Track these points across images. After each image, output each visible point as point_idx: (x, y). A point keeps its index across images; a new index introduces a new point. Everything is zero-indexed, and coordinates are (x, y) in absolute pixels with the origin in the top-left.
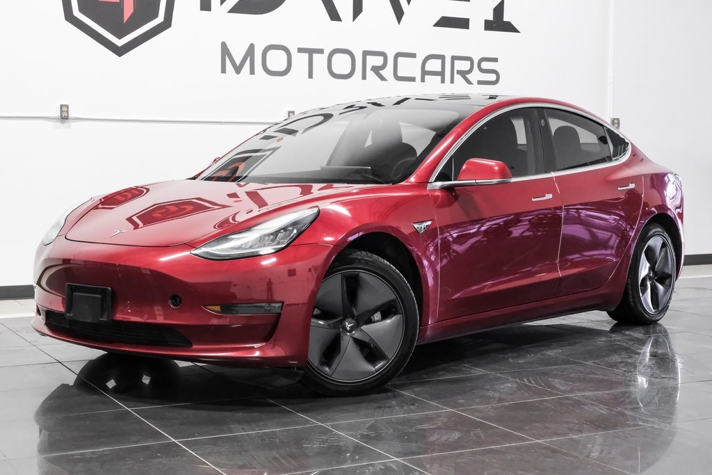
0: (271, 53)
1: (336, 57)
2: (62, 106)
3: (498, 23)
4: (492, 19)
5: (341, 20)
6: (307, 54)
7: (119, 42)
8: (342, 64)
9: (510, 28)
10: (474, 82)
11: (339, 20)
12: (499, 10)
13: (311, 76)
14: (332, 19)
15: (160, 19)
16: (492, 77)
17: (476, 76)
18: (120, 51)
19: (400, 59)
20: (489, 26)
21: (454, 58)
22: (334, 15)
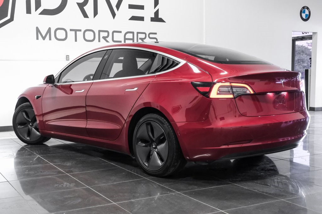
0: (58, 32)
1: (87, 33)
3: (156, 18)
4: (154, 17)
6: (74, 32)
9: (161, 20)
11: (88, 17)
12: (157, 13)
13: (76, 41)
15: (9, 17)
16: (154, 40)
19: (115, 33)
20: (152, 20)
21: (138, 33)
22: (86, 16)
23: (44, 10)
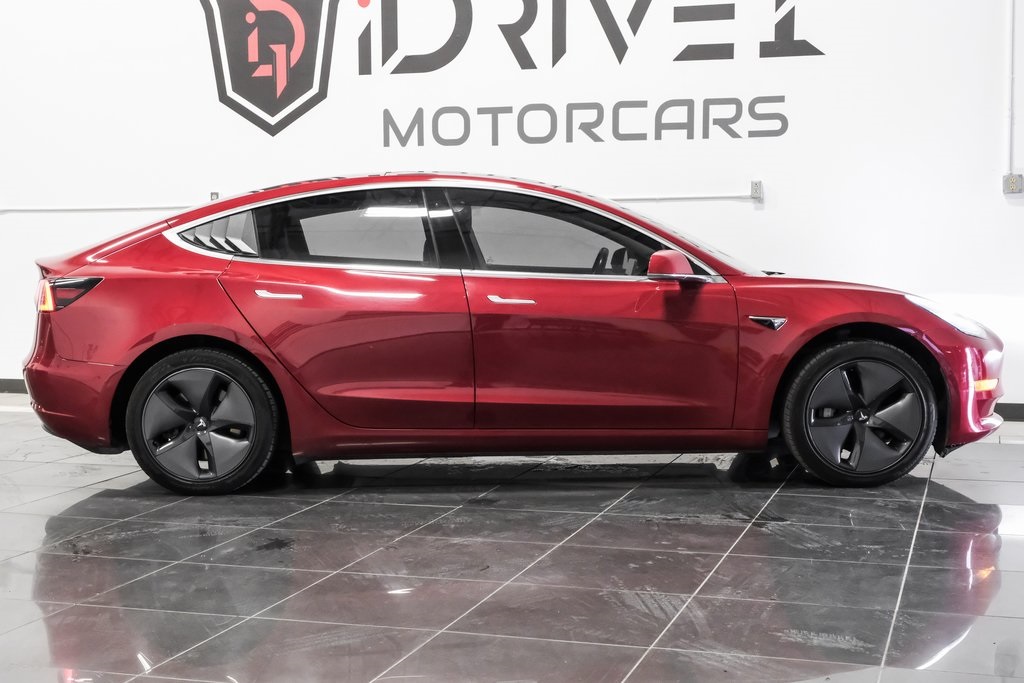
2: (212, 194)
7: (273, 120)
10: (744, 133)
14: (523, 67)
15: (315, 89)
16: (776, 125)
17: (746, 124)
18: (273, 130)
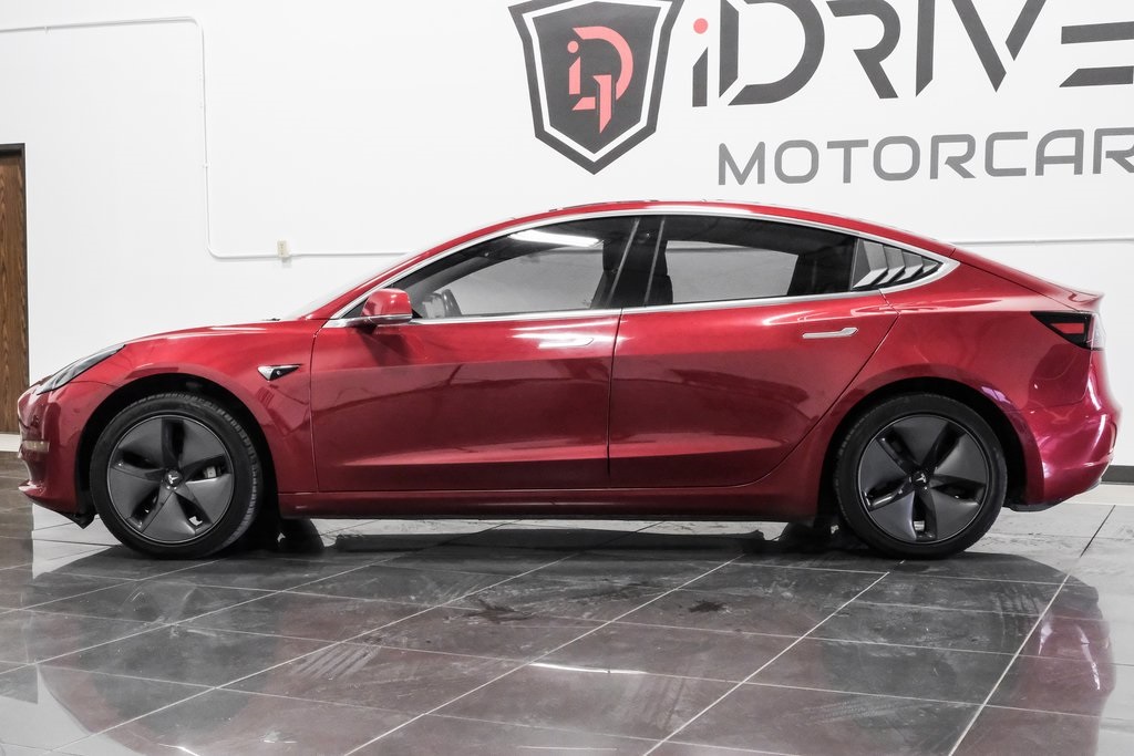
0: (788, 153)
1: (887, 150)
5: (896, 97)
6: (842, 149)
8: (896, 159)
13: (847, 179)
15: (643, 123)
19: (997, 143)
21: (1100, 134)
22: (885, 89)
23: (748, 88)
